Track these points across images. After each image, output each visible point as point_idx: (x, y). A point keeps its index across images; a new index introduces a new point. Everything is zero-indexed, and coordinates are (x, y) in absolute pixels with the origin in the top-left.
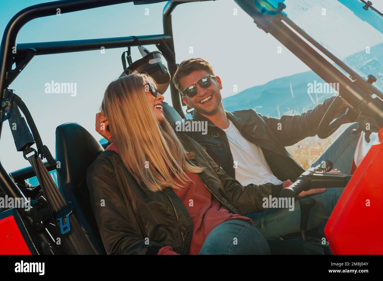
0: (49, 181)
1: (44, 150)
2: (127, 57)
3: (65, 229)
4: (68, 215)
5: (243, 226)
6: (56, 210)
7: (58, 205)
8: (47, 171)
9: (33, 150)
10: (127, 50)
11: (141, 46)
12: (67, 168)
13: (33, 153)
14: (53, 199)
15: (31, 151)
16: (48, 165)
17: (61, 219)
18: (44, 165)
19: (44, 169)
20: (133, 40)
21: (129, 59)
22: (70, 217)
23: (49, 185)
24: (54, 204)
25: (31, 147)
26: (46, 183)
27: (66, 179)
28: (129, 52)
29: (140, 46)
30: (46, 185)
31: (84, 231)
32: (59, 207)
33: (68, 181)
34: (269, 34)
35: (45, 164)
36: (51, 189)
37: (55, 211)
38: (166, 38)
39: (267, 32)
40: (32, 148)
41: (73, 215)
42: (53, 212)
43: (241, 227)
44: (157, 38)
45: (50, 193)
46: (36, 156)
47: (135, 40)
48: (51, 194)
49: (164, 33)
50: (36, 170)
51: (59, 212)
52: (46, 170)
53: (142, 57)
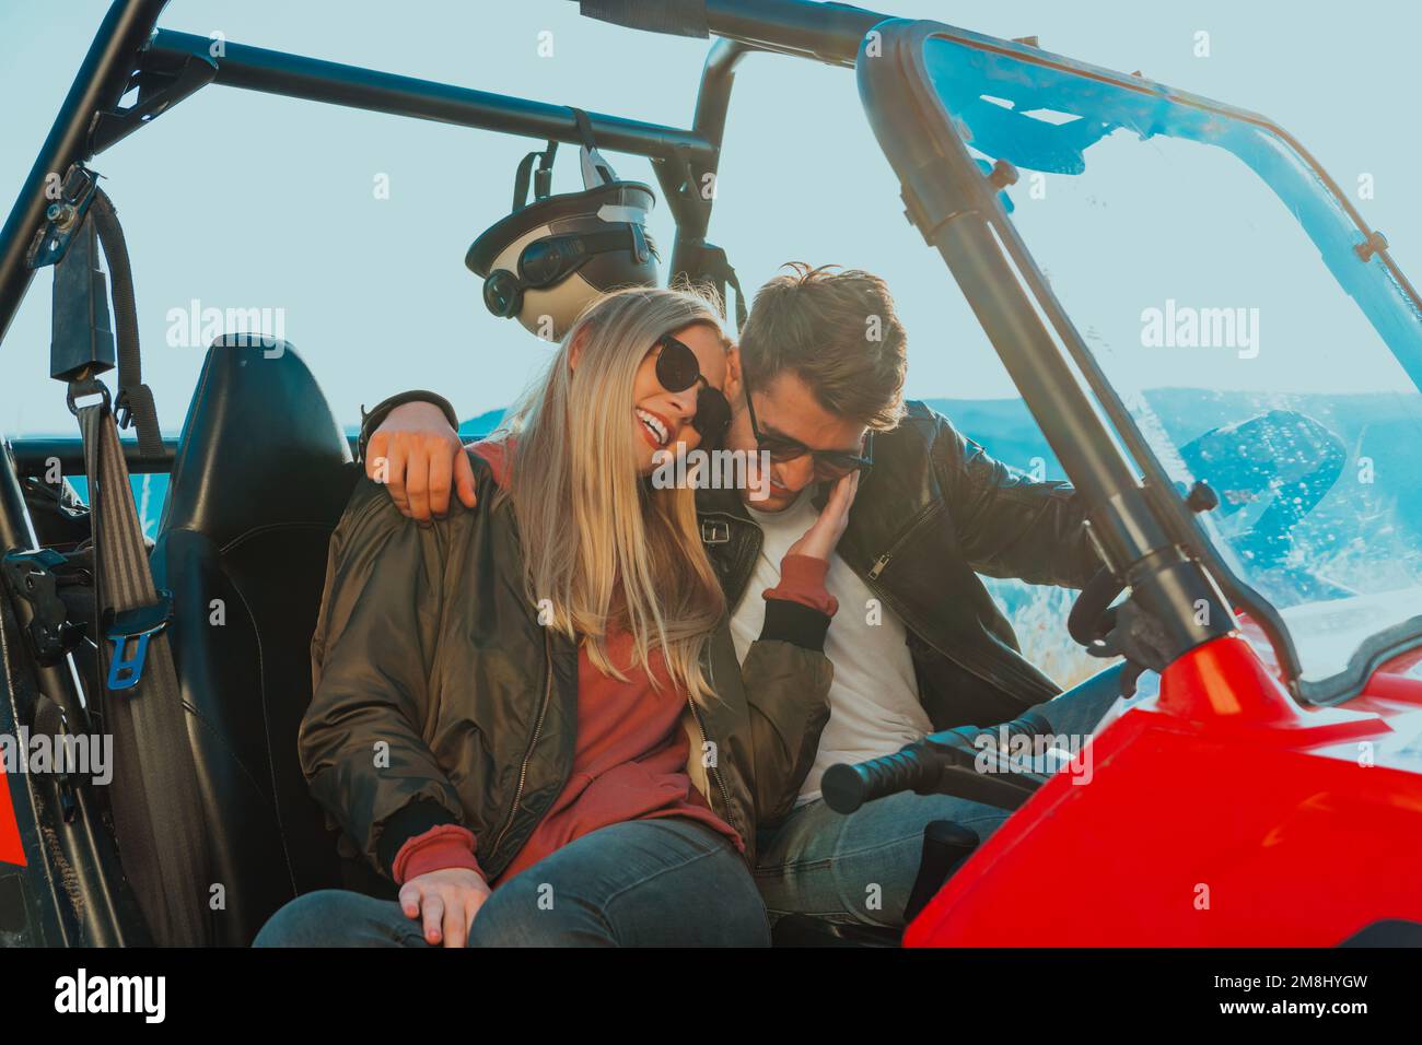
0: (122, 506)
1: (137, 401)
2: (536, 172)
3: (124, 675)
4: (148, 633)
5: (701, 849)
6: (117, 607)
7: (127, 592)
8: (125, 469)
9: (100, 388)
10: (544, 149)
11: (593, 149)
12: (205, 482)
13: (97, 399)
14: (117, 565)
15: (93, 392)
16: (137, 453)
17: (120, 639)
18: (120, 449)
19: (116, 461)
20: (571, 123)
21: (543, 182)
22: (153, 643)
23: (119, 518)
24: (115, 584)
25: (96, 377)
26: (113, 508)
27: (189, 515)
28: (548, 159)
29: (589, 151)
30: (110, 517)
31: (186, 699)
32: (128, 599)
33: (196, 523)
34: (935, 249)
35: (127, 445)
36: (122, 533)
37: (112, 608)
38: (692, 146)
39: (930, 243)
40: (98, 381)
41: (164, 638)
42: (104, 608)
43: (691, 847)
44: (659, 138)
45: (114, 543)
46: (104, 411)
47: (578, 126)
48: (115, 550)
49: (694, 128)
50: (90, 454)
51: (125, 614)
52: (123, 464)
53: (583, 190)
